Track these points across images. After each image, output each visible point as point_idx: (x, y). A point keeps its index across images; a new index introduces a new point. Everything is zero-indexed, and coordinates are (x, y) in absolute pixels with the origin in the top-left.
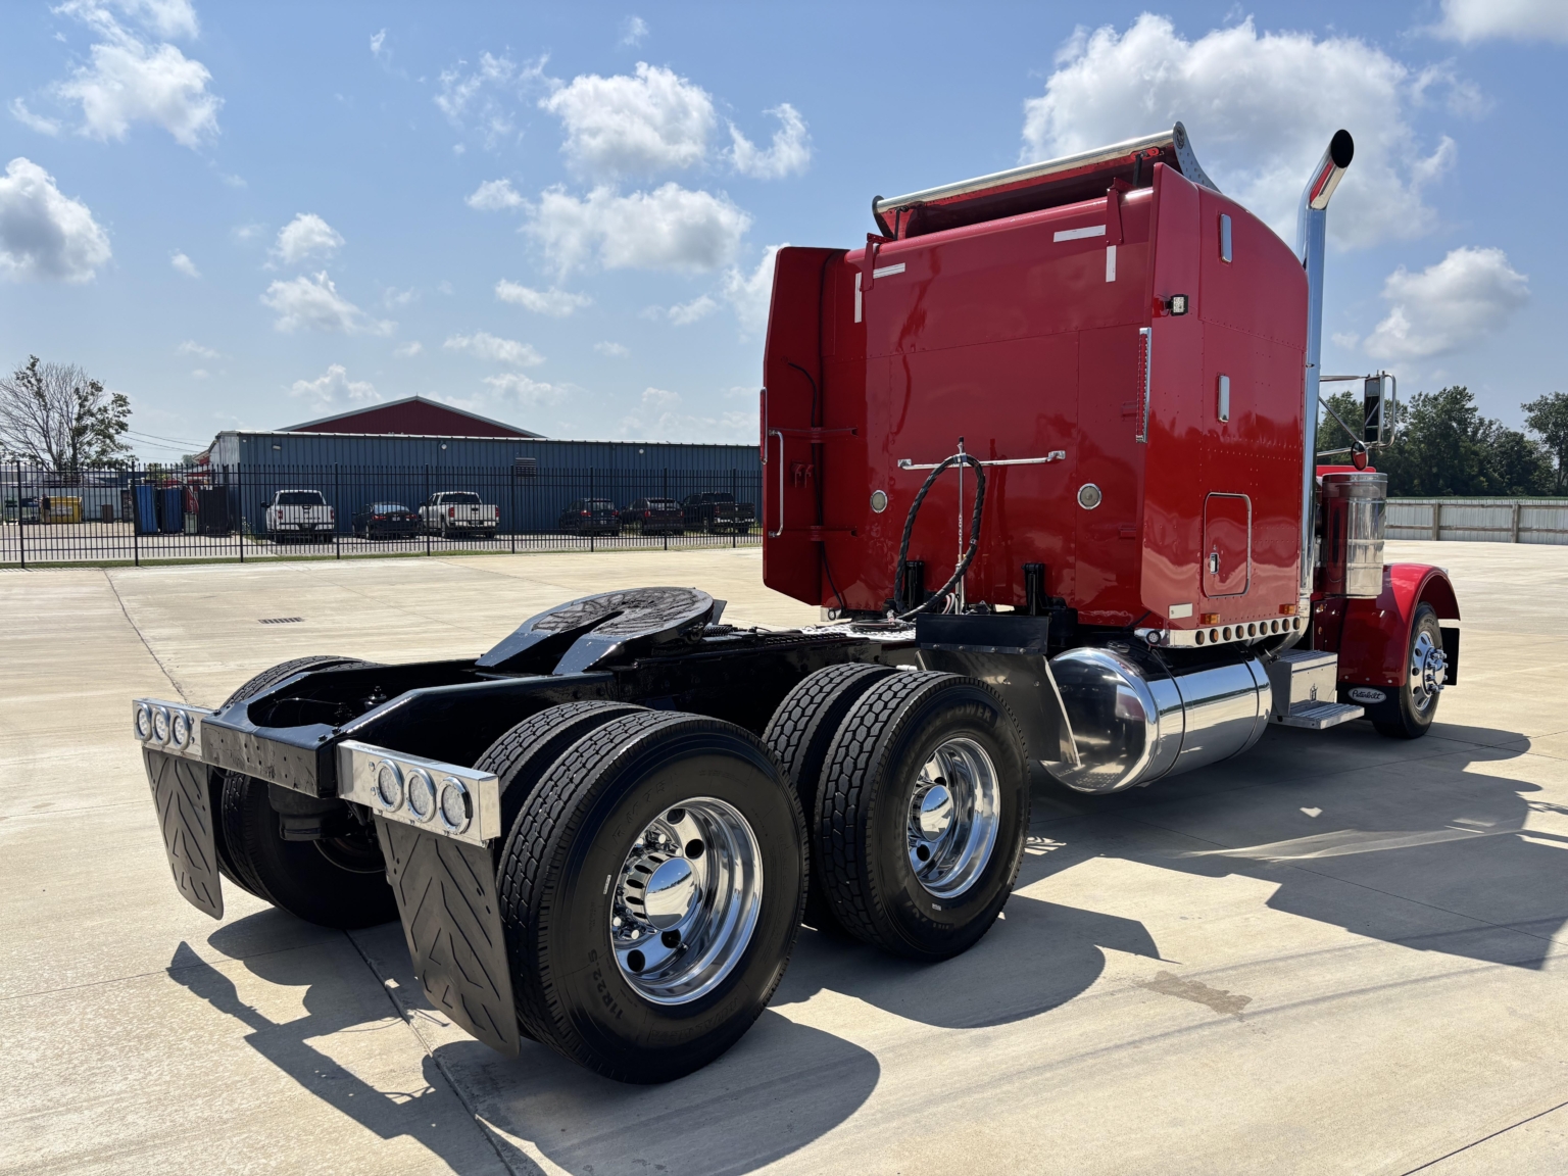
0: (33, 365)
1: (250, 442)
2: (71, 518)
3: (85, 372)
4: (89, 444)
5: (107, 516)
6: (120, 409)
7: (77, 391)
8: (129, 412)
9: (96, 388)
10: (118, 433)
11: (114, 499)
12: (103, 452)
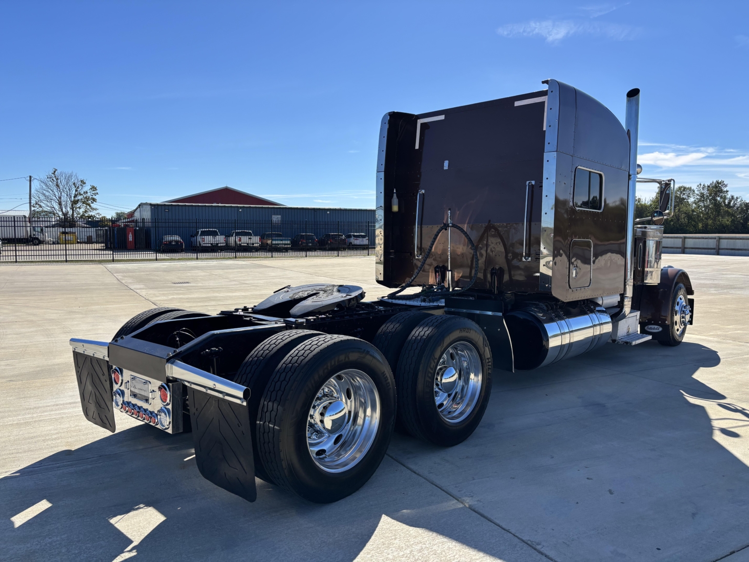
0: (55, 172)
1: (155, 207)
2: (72, 242)
3: (77, 175)
4: (80, 208)
5: (89, 241)
6: (93, 192)
7: (74, 184)
8: (97, 193)
9: (83, 182)
10: (92, 203)
11: (93, 233)
12: (86, 212)
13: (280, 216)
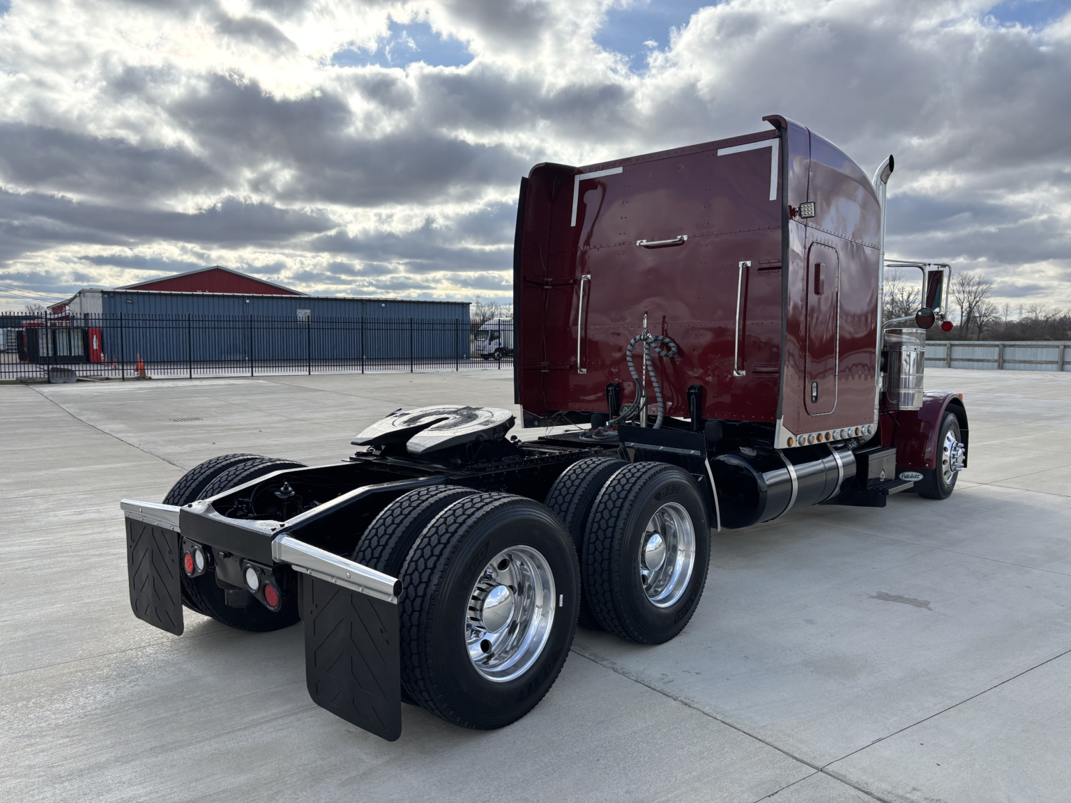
1: (110, 296)
13: (309, 311)
